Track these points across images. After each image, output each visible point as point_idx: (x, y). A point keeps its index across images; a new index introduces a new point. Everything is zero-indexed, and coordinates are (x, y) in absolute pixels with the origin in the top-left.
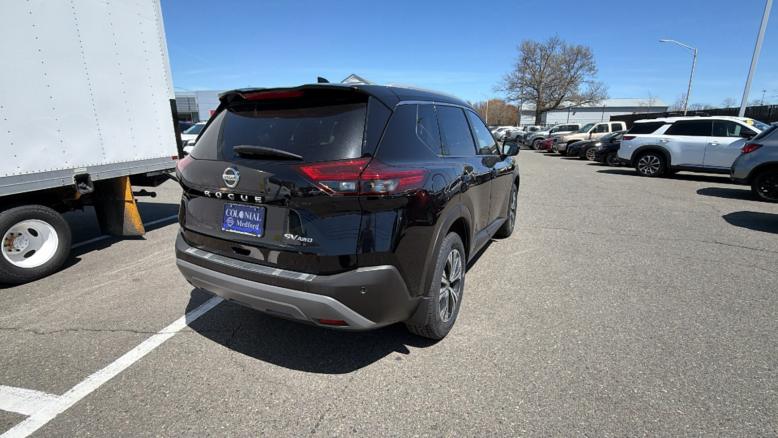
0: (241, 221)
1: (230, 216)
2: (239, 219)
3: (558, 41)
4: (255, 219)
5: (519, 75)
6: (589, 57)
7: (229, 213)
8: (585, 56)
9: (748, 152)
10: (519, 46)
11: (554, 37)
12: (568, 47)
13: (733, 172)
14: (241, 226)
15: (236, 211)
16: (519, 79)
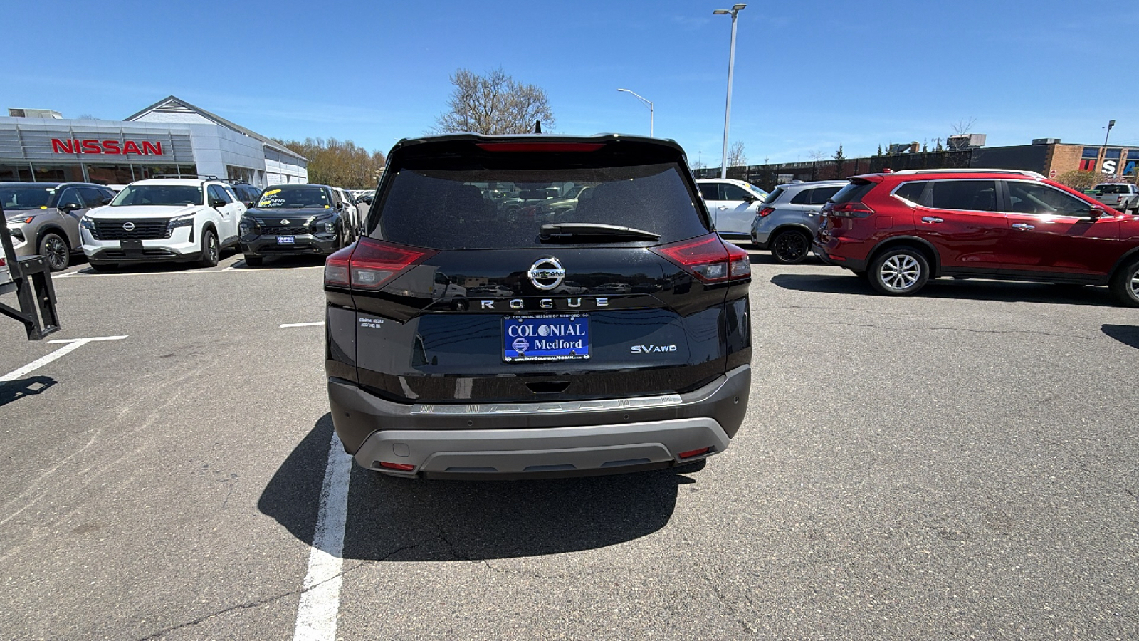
0: (544, 341)
1: (519, 336)
2: (540, 339)
3: (503, 77)
4: (573, 334)
5: (458, 117)
6: (544, 101)
7: (515, 331)
8: (537, 99)
9: (765, 216)
10: (453, 78)
11: (498, 71)
12: (516, 86)
13: (755, 237)
14: (544, 348)
15: (531, 327)
16: (460, 124)
